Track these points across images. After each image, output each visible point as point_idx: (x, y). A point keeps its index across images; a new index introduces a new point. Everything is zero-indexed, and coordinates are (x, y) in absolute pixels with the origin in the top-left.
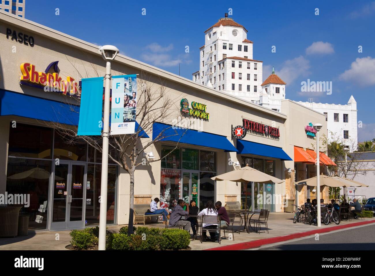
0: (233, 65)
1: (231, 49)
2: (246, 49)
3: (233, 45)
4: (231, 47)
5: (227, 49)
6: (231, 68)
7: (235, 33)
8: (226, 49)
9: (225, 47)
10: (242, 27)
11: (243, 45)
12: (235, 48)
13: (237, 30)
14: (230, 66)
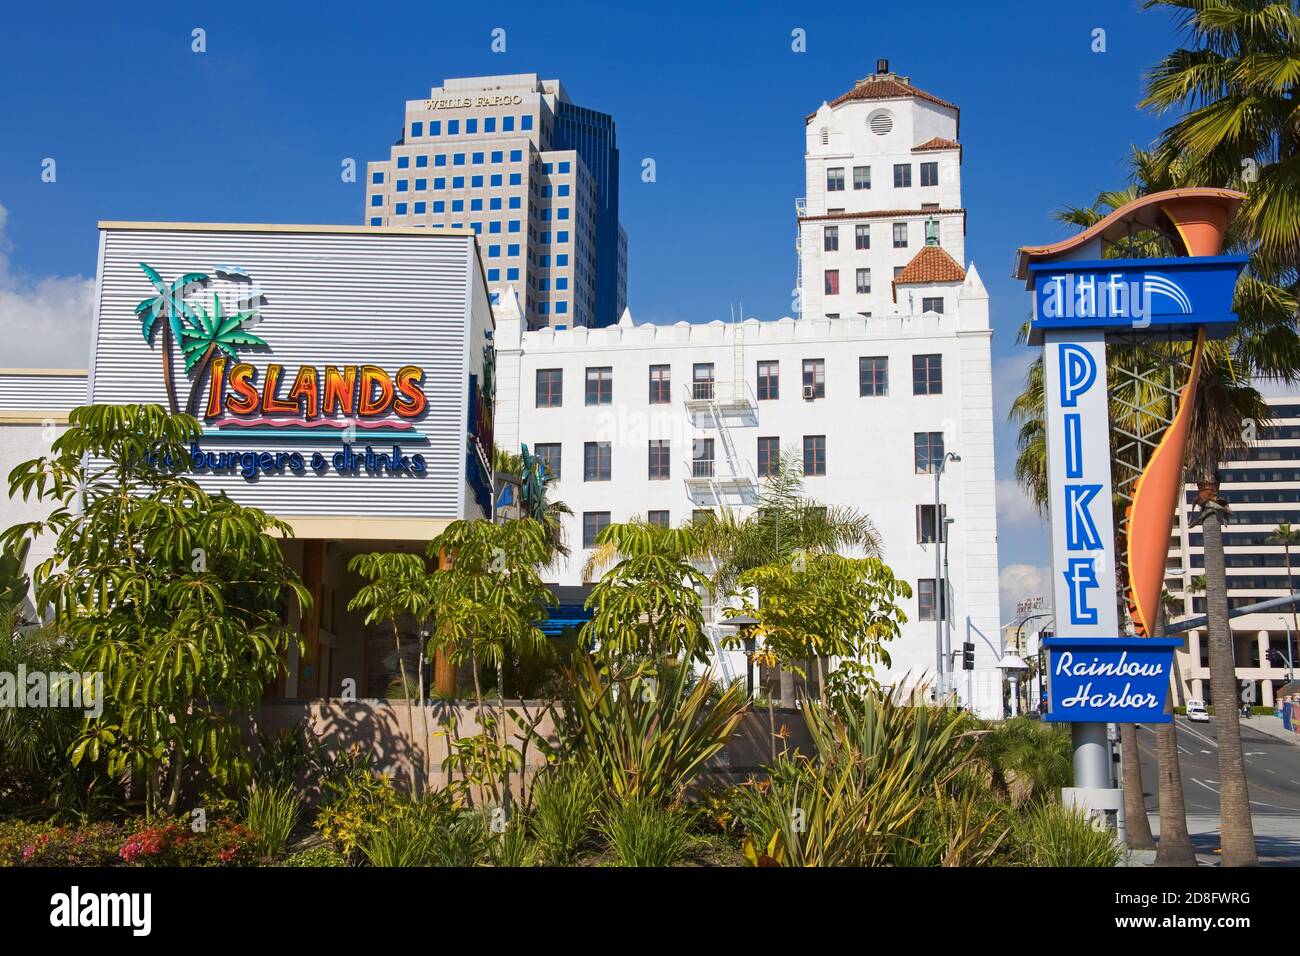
0: (831, 244)
1: (863, 185)
2: (930, 175)
3: (873, 171)
4: (861, 179)
5: (846, 187)
6: (819, 256)
7: (880, 124)
8: (841, 187)
9: (835, 184)
10: (907, 95)
11: (916, 163)
12: (882, 177)
13: (888, 111)
14: (818, 249)
